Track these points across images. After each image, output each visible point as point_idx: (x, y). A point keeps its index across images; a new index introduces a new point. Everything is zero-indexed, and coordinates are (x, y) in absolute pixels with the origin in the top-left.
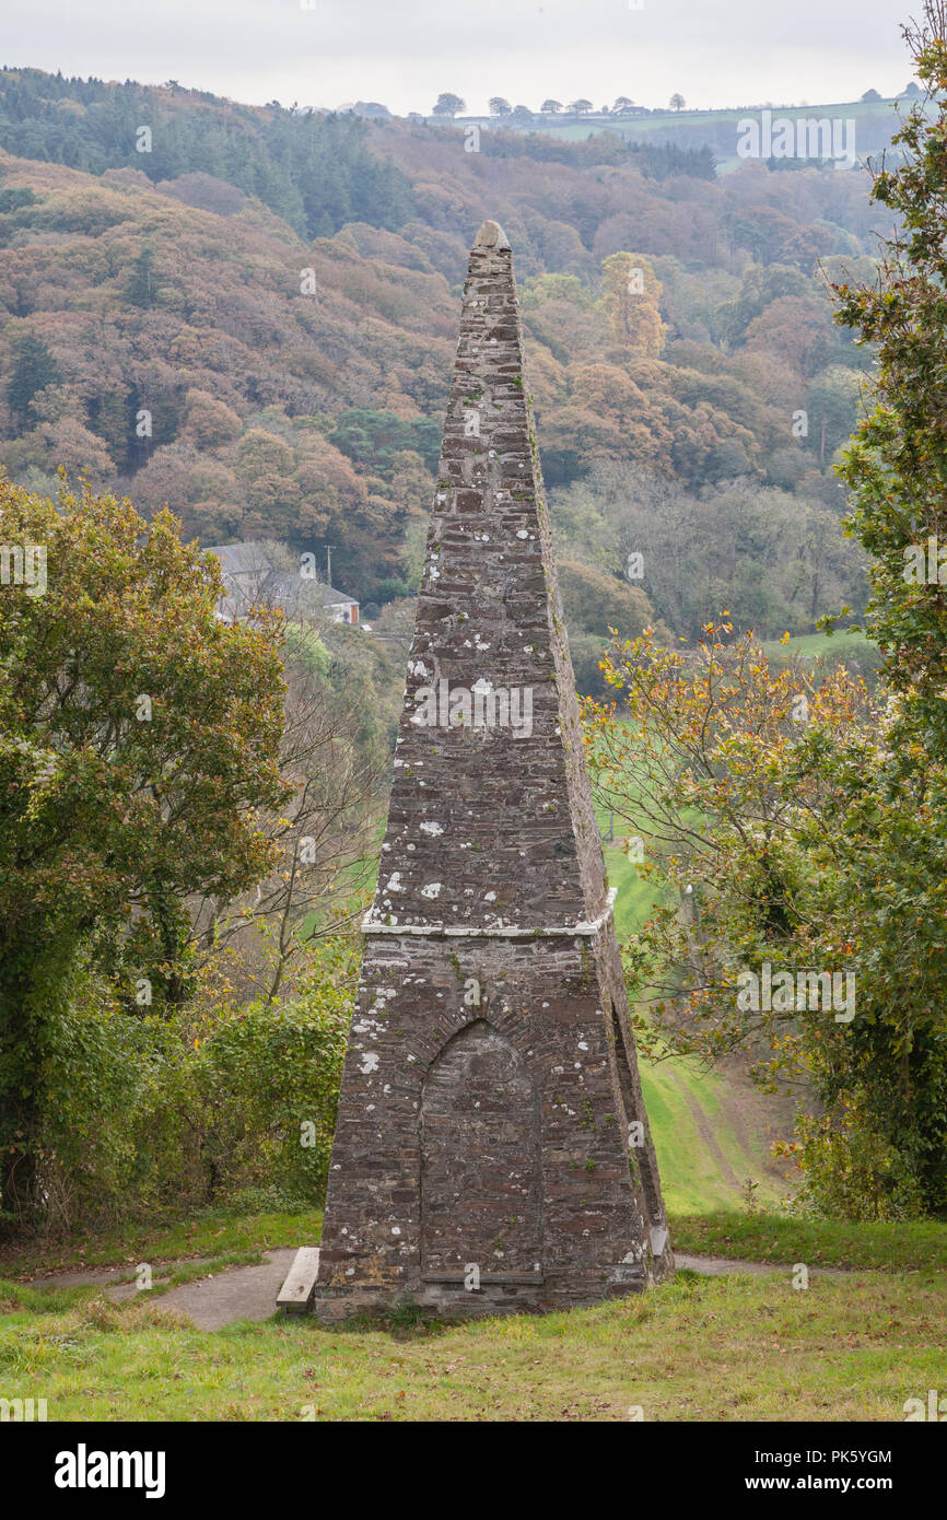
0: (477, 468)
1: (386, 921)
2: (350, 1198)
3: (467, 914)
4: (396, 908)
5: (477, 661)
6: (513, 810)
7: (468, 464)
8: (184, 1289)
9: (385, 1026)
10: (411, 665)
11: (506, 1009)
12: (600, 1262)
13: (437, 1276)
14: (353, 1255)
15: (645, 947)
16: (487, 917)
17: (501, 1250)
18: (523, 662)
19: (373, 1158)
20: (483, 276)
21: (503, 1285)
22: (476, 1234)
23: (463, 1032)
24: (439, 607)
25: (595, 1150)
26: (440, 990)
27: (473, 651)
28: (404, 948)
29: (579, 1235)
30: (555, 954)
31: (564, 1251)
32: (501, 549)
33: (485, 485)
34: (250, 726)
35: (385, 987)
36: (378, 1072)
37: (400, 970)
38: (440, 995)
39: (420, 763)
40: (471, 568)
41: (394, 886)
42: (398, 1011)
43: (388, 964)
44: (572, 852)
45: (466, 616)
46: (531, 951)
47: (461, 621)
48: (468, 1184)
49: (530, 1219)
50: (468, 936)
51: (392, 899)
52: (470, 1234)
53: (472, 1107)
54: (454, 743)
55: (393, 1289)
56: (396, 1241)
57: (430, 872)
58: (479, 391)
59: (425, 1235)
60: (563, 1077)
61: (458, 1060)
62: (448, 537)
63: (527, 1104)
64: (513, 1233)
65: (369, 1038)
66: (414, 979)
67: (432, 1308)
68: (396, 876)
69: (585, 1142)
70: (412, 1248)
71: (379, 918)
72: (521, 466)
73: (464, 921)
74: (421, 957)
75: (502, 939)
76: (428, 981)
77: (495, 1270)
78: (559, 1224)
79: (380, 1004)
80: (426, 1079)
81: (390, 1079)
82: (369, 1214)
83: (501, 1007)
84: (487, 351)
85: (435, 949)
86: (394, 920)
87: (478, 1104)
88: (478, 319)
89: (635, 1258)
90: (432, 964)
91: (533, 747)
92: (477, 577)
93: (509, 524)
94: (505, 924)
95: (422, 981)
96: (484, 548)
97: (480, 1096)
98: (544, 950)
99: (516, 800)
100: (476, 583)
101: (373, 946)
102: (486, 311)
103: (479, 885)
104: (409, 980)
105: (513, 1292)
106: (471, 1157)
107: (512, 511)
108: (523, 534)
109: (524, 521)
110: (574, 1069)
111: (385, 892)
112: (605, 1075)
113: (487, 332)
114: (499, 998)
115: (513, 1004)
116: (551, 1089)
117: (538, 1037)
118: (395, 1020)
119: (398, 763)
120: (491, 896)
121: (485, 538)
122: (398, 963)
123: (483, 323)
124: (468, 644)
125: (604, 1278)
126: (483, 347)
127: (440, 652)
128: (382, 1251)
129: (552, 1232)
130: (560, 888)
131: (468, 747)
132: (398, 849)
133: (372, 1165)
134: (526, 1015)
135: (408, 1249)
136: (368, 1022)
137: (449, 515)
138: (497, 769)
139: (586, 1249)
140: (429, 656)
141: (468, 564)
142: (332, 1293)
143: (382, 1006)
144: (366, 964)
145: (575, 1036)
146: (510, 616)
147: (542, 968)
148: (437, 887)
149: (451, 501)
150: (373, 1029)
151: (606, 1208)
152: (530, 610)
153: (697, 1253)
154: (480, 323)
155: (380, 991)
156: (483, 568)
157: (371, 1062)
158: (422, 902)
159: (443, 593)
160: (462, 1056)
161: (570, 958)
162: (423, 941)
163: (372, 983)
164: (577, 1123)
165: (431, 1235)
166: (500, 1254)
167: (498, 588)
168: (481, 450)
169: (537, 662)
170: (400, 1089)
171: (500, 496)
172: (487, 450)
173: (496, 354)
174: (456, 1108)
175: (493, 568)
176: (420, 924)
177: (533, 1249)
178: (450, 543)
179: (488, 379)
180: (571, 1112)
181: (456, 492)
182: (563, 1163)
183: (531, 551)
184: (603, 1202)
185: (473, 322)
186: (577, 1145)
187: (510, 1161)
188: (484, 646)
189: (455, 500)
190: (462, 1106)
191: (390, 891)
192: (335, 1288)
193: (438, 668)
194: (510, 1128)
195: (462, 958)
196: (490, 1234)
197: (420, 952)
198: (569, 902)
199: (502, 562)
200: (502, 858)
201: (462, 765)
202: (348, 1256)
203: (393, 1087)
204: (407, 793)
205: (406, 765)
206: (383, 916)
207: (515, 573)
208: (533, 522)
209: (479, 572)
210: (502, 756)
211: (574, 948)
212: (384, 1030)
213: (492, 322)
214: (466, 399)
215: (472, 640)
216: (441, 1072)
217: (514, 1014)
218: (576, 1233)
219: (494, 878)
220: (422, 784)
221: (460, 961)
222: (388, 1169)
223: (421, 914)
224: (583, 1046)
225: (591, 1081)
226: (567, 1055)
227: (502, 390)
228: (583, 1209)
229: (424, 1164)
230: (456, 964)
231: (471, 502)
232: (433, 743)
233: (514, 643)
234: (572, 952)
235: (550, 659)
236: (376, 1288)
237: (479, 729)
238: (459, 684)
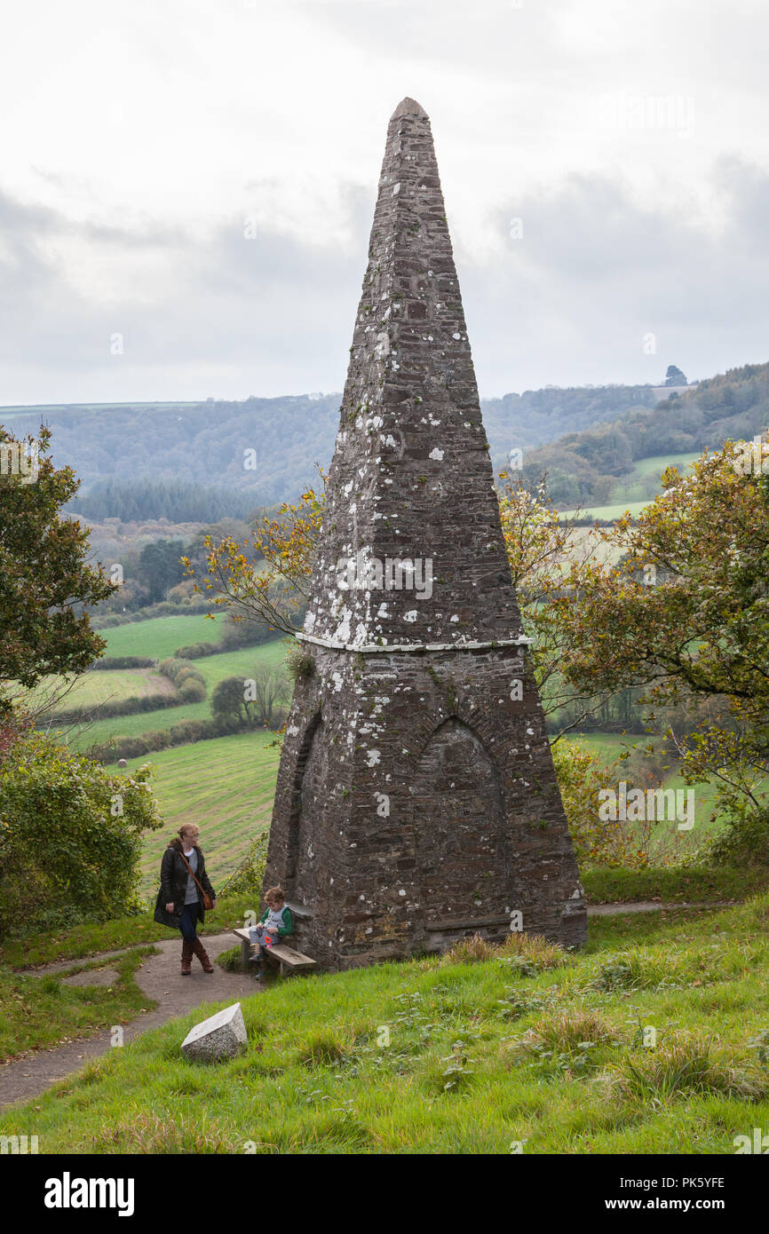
0: (420, 284)
1: (379, 643)
2: (365, 870)
3: (439, 633)
4: (385, 632)
5: (432, 434)
6: (466, 551)
7: (414, 280)
9: (383, 727)
10: (382, 437)
11: (472, 707)
12: (557, 901)
13: (436, 925)
14: (371, 916)
16: (454, 635)
17: (479, 898)
18: (465, 435)
19: (381, 835)
20: (413, 136)
22: (459, 889)
23: (441, 727)
24: (400, 392)
25: (545, 812)
26: (422, 695)
27: (428, 427)
28: (393, 663)
29: (540, 880)
30: (505, 661)
31: (531, 894)
32: (442, 348)
33: (427, 298)
35: (381, 695)
36: (380, 765)
37: (391, 681)
38: (422, 699)
39: (395, 516)
40: (422, 362)
41: (382, 614)
42: (392, 714)
43: (382, 677)
44: (511, 581)
45: (421, 400)
46: (487, 659)
47: (417, 403)
48: (450, 849)
49: (499, 873)
50: (444, 650)
51: (382, 625)
52: (454, 889)
53: (449, 787)
54: (419, 499)
55: (405, 940)
56: (403, 901)
57: (409, 601)
58: (417, 225)
59: (423, 893)
60: (519, 757)
61: (435, 751)
62: (403, 337)
63: (489, 781)
64: (487, 884)
65: (372, 737)
66: (402, 688)
68: (384, 606)
69: (538, 806)
70: (417, 905)
71: (373, 640)
72: (452, 283)
73: (437, 639)
74: (407, 670)
75: (465, 651)
76: (413, 689)
77: (477, 916)
78: (525, 873)
79: (378, 709)
80: (416, 767)
81: (390, 770)
82: (381, 881)
83: (469, 705)
84: (420, 194)
85: (416, 663)
86: (385, 641)
87: (453, 785)
88: (412, 170)
89: (580, 894)
90: (415, 675)
91: (477, 501)
92: (427, 369)
93: (447, 328)
94: (468, 640)
95: (409, 688)
96: (429, 347)
97: (453, 778)
98: (496, 658)
99: (467, 542)
100: (426, 373)
101: (369, 663)
102: (417, 164)
103: (446, 610)
104: (399, 689)
105: (495, 931)
106: (452, 828)
107: (448, 318)
108: (456, 336)
109: (456, 326)
110: (525, 750)
111: (376, 619)
112: (546, 753)
113: (418, 180)
114: (466, 699)
115: (477, 703)
116: (510, 767)
117: (497, 727)
118: (390, 721)
119: (378, 515)
120: (455, 618)
121: (431, 338)
122: (389, 676)
123: (416, 173)
124: (424, 421)
125: (558, 912)
126: (417, 192)
127: (404, 427)
128: (392, 910)
129: (522, 880)
130: (504, 609)
131: (430, 502)
133: (380, 841)
134: (487, 710)
135: (413, 906)
136: (370, 725)
137: (403, 320)
138: (452, 518)
139: (546, 891)
140: (396, 430)
141: (420, 359)
142: (356, 950)
143: (380, 711)
144: (365, 678)
145: (524, 724)
146: (452, 399)
147: (497, 673)
148: (414, 613)
149: (404, 309)
150: (375, 730)
151: (557, 857)
152: (465, 394)
154: (413, 172)
155: (377, 699)
156: (430, 362)
157: (374, 757)
158: (405, 625)
159: (402, 381)
160: (439, 749)
161: (515, 664)
162: (407, 657)
163: (370, 693)
164: (532, 792)
165: (429, 894)
166: (479, 903)
167: (442, 378)
168: (421, 270)
169: (475, 436)
170: (399, 777)
171: (439, 306)
172: (426, 271)
173: (427, 197)
174: (436, 789)
175: (437, 362)
176: (405, 643)
177: (502, 896)
178: (405, 342)
179: (423, 216)
180: (527, 784)
181: (407, 302)
182: (523, 824)
183: (463, 349)
184: (553, 853)
185: (408, 172)
186: (532, 809)
187: (480, 828)
188: (436, 423)
189: (406, 308)
190: (441, 787)
191: (380, 618)
192: (359, 946)
193: (403, 441)
194: (478, 801)
195: (437, 668)
196: (470, 887)
197: (406, 666)
198: (512, 620)
199: (444, 357)
200: (460, 588)
201: (426, 516)
202: (366, 918)
203: (393, 776)
204: (386, 539)
205: (385, 518)
206: (376, 638)
207: (453, 366)
208: (463, 327)
209: (428, 364)
210: (455, 508)
211: (519, 656)
212: (383, 731)
213: (422, 172)
214: (409, 230)
215: (427, 418)
216: (423, 761)
217: (479, 710)
218: (539, 879)
219: (456, 604)
220: (397, 532)
221: (436, 671)
222: (393, 843)
223: (405, 635)
224: (530, 731)
225: (537, 759)
226: (520, 739)
227: (433, 225)
228: (541, 859)
229: (417, 837)
230: (433, 673)
231: (418, 310)
232: (404, 500)
233: (457, 420)
234: (517, 659)
235: (483, 432)
236: (391, 941)
237: (437, 488)
238: (421, 453)
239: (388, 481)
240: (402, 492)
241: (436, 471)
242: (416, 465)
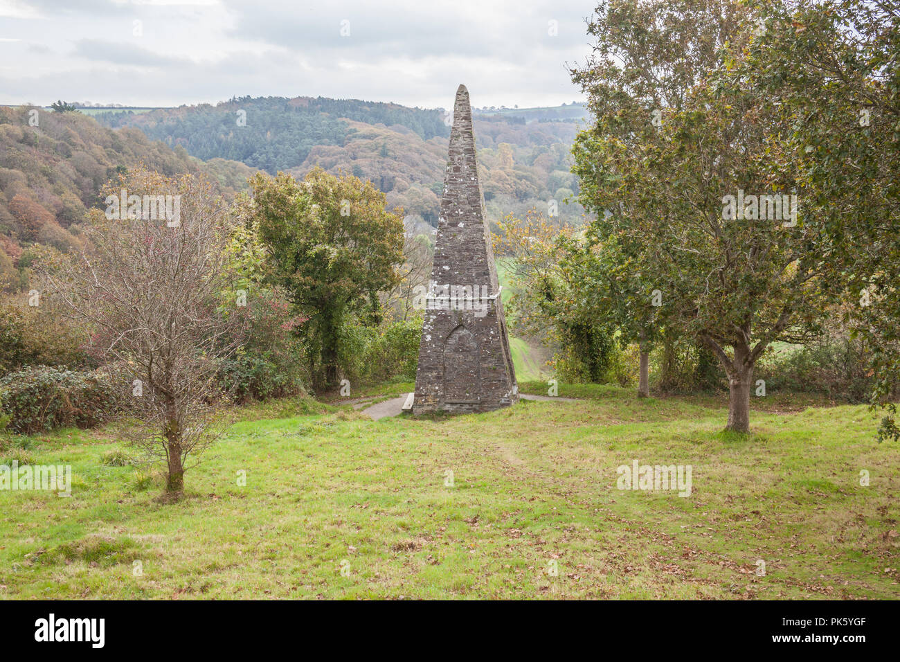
0: (459, 159)
2: (423, 378)
5: (459, 217)
6: (471, 262)
7: (456, 158)
8: (376, 406)
9: (433, 327)
11: (469, 321)
12: (498, 397)
13: (449, 401)
14: (424, 395)
15: (511, 305)
17: (468, 393)
18: (474, 217)
19: (430, 366)
20: (460, 100)
21: (469, 404)
22: (460, 389)
23: (456, 328)
24: (448, 201)
25: (496, 363)
26: (449, 316)
27: (458, 214)
29: (491, 389)
31: (487, 394)
32: (466, 183)
33: (461, 164)
34: (393, 241)
35: (433, 315)
36: (431, 341)
38: (449, 318)
39: (443, 248)
40: (457, 189)
42: (437, 322)
44: (488, 275)
45: (456, 204)
47: (454, 205)
48: (458, 374)
49: (477, 384)
52: (458, 389)
53: (459, 351)
54: (453, 242)
55: (436, 405)
56: (437, 391)
57: (446, 281)
58: (459, 136)
59: (445, 389)
60: (486, 342)
62: (450, 180)
63: (475, 350)
64: (472, 388)
65: (428, 330)
67: (448, 411)
68: (436, 282)
69: (493, 361)
70: (442, 393)
72: (473, 158)
76: (446, 314)
77: (466, 399)
78: (485, 386)
79: (431, 320)
80: (445, 342)
81: (434, 343)
82: (429, 383)
87: (461, 350)
89: (508, 395)
91: (477, 243)
92: (459, 192)
93: (469, 175)
95: (444, 313)
96: (461, 183)
97: (461, 348)
99: (471, 259)
100: (459, 194)
102: (461, 111)
103: (461, 284)
104: (440, 313)
105: (472, 406)
106: (459, 366)
107: (470, 172)
108: (473, 179)
109: (473, 175)
110: (489, 339)
112: (499, 341)
113: (462, 118)
114: (466, 318)
115: (471, 320)
116: (483, 345)
117: (478, 330)
118: (436, 325)
119: (436, 248)
121: (462, 180)
123: (460, 115)
124: (457, 212)
125: (499, 402)
126: (461, 122)
127: (448, 215)
128: (433, 394)
129: (483, 388)
131: (457, 243)
132: (437, 274)
133: (429, 368)
134: (475, 323)
135: (440, 393)
136: (428, 326)
137: (451, 173)
138: (466, 249)
139: (494, 393)
140: (445, 216)
142: (418, 407)
145: (490, 329)
146: (469, 203)
150: (429, 328)
151: (499, 381)
152: (475, 201)
153: (526, 393)
155: (431, 316)
156: (461, 189)
157: (429, 338)
159: (449, 197)
160: (456, 336)
163: (429, 314)
164: (490, 355)
165: (447, 389)
166: (468, 395)
167: (466, 195)
168: (459, 153)
169: (478, 218)
170: (438, 346)
171: (466, 167)
172: (462, 153)
173: (464, 124)
174: (454, 351)
175: (464, 189)
177: (477, 393)
178: (451, 182)
179: (462, 132)
180: (489, 352)
181: (453, 166)
182: (486, 367)
183: (475, 184)
184: (498, 379)
185: (457, 115)
186: (490, 362)
187: (470, 367)
188: (461, 213)
189: (452, 169)
190: (456, 351)
192: (419, 405)
193: (448, 220)
194: (471, 357)
196: (465, 389)
199: (466, 187)
200: (468, 276)
201: (455, 248)
202: (422, 395)
203: (435, 345)
204: (439, 257)
205: (439, 249)
207: (471, 190)
208: (476, 175)
210: (467, 246)
213: (463, 115)
214: (455, 138)
216: (450, 341)
217: (471, 323)
220: (443, 254)
222: (434, 369)
224: (492, 332)
225: (494, 343)
226: (487, 335)
227: (466, 135)
228: (492, 381)
229: (445, 368)
231: (457, 169)
232: (447, 242)
233: (470, 211)
235: (481, 216)
236: (431, 405)
237: (461, 238)
238: (454, 225)
239: (441, 235)
240: (446, 240)
241: (460, 231)
242: (453, 229)
